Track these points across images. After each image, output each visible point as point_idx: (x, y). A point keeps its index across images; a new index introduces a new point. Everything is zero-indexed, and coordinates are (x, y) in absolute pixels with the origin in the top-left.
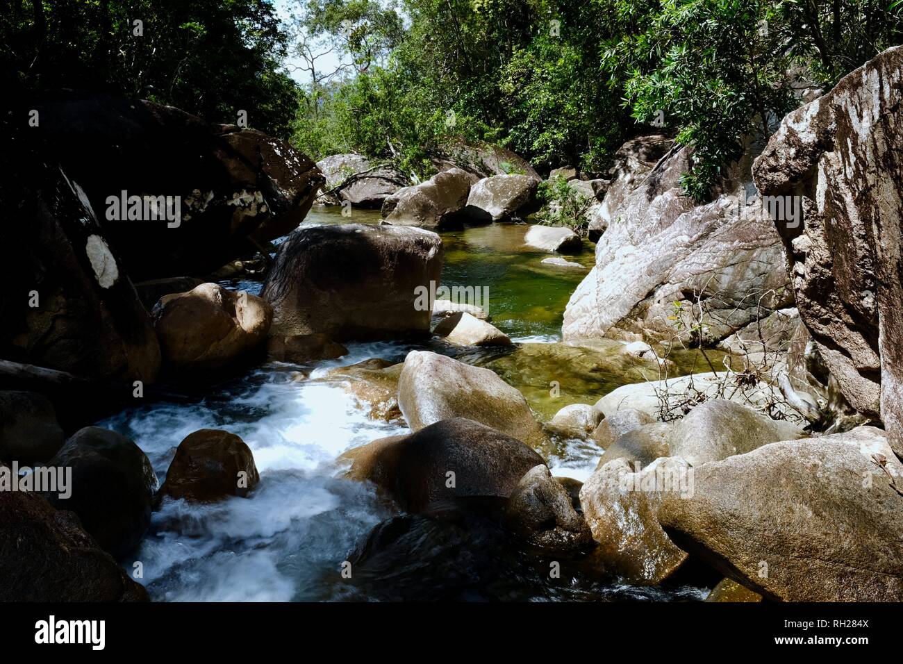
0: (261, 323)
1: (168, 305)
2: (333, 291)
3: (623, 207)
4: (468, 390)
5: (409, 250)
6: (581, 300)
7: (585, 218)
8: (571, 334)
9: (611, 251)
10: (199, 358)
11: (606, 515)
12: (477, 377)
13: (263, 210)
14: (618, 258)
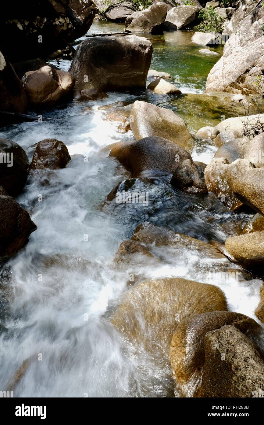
0: (70, 85)
1: (29, 76)
2: (102, 68)
3: (239, 26)
4: (160, 119)
5: (137, 49)
6: (215, 73)
7: (221, 28)
8: (210, 89)
9: (231, 49)
10: (44, 101)
11: (214, 181)
12: (165, 113)
13: (70, 26)
14: (234, 53)
